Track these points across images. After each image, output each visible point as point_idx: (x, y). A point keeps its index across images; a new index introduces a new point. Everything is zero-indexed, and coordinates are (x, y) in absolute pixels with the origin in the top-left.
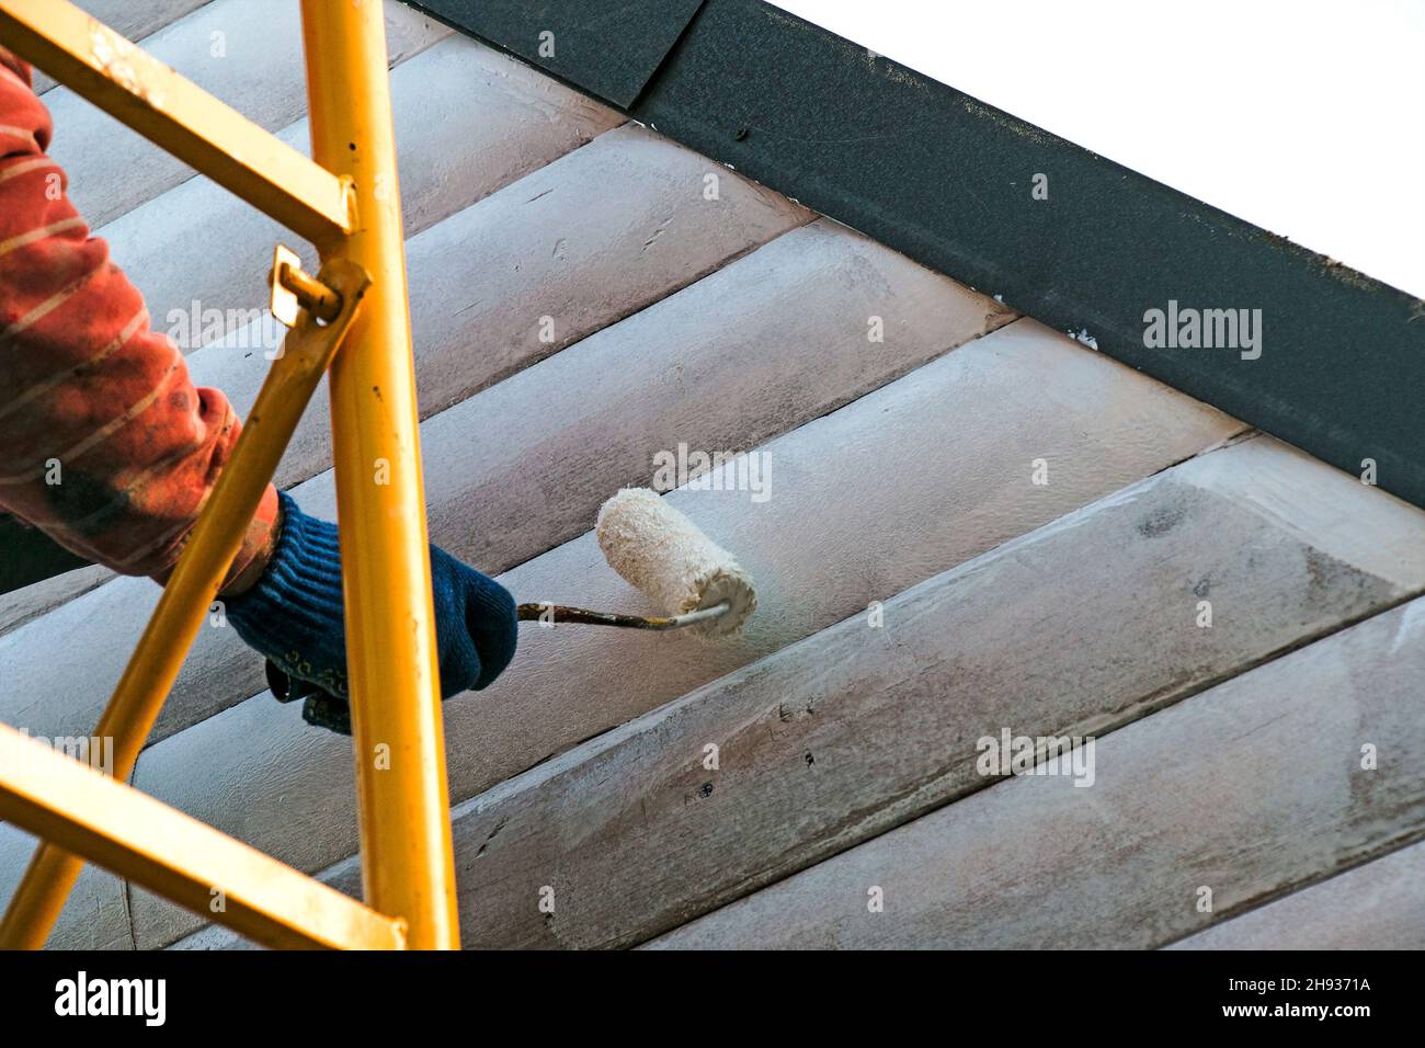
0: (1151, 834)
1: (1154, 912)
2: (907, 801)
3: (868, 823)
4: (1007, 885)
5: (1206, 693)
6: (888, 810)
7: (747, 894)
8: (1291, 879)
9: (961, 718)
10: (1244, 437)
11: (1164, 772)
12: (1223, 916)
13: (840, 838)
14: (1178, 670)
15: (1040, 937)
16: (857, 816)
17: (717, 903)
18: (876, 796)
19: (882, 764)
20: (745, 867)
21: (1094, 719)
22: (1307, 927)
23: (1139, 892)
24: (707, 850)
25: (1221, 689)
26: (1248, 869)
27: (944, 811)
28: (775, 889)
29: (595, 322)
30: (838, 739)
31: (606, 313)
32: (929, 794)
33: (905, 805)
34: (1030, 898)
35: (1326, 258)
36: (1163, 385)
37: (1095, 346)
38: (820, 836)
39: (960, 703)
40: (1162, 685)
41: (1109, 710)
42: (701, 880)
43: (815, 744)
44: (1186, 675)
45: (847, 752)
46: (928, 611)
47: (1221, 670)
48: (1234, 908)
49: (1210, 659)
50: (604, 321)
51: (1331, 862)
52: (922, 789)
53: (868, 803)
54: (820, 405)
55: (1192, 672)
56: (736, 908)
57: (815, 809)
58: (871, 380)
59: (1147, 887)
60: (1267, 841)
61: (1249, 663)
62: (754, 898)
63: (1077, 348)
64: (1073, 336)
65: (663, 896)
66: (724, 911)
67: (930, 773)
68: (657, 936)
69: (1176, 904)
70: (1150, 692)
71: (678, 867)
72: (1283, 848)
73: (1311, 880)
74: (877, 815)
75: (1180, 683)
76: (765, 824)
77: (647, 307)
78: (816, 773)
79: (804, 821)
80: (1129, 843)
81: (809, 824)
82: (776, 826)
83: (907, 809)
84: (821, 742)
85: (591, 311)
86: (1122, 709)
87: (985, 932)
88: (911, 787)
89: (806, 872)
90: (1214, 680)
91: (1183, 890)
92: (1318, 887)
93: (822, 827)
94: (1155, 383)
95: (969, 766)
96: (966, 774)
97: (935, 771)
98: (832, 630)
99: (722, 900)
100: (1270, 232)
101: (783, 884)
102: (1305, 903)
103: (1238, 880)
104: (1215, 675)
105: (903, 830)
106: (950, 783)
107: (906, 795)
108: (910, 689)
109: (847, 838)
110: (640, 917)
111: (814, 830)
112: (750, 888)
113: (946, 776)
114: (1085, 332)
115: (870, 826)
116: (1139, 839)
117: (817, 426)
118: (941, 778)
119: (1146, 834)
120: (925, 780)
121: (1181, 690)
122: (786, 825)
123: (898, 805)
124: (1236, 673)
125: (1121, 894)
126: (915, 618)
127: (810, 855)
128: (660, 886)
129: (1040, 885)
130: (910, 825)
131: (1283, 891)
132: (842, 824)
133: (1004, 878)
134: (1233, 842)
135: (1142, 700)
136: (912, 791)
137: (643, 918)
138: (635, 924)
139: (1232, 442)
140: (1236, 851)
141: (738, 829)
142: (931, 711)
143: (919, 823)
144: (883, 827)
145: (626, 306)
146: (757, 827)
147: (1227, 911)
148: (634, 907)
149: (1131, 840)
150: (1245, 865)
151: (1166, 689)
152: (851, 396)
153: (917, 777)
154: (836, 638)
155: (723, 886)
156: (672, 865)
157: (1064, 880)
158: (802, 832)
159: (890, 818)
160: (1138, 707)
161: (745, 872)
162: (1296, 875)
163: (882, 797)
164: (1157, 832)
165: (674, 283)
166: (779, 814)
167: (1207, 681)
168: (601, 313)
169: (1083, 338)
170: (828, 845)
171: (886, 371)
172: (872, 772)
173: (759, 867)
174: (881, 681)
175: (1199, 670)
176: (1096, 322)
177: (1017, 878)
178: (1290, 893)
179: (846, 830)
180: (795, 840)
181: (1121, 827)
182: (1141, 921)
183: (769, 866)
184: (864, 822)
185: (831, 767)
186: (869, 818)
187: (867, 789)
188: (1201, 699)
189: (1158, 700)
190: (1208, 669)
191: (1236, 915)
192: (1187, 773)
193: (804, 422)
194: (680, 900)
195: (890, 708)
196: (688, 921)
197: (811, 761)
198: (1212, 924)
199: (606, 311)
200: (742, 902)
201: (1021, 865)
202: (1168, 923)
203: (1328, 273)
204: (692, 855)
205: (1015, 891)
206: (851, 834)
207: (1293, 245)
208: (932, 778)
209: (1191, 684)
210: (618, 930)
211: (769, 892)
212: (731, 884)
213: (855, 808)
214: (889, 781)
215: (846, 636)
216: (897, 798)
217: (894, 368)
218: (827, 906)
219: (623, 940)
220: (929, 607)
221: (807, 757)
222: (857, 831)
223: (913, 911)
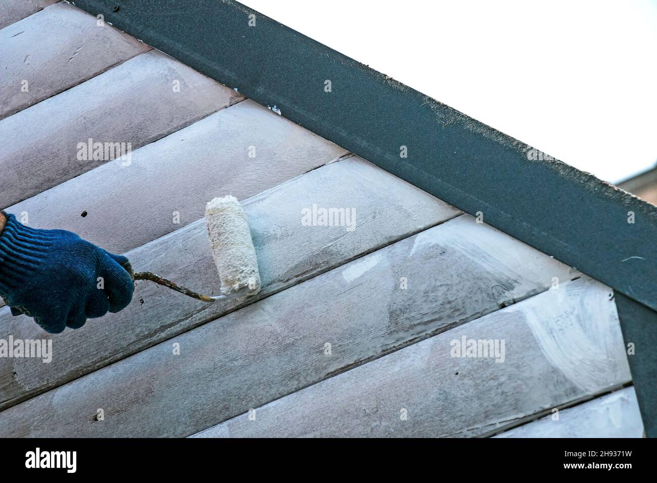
0: (298, 338)
1: (299, 373)
2: (187, 321)
3: (168, 331)
4: (232, 360)
5: (326, 273)
6: (178, 326)
7: (110, 364)
8: (361, 358)
9: (213, 284)
10: (346, 157)
11: (306, 309)
12: (330, 375)
13: (155, 338)
14: (313, 263)
15: (247, 385)
16: (163, 328)
17: (96, 368)
18: (172, 319)
19: (176, 304)
20: (110, 351)
21: (274, 285)
22: (367, 380)
23: (292, 364)
24: (91, 343)
25: (333, 272)
26: (343, 353)
27: (204, 326)
28: (124, 361)
29: (44, 95)
30: (156, 293)
31: (49, 91)
32: (197, 318)
33: (186, 323)
34: (243, 366)
35: (385, 75)
36: (310, 132)
37: (280, 113)
38: (146, 337)
39: (213, 277)
40: (306, 270)
41: (282, 281)
42: (88, 357)
43: (145, 294)
44: (317, 265)
45: (160, 298)
46: (199, 234)
47: (333, 263)
48: (335, 371)
49: (329, 258)
50: (48, 95)
51: (379, 351)
52: (194, 316)
53: (169, 322)
54: (151, 137)
55: (320, 264)
56: (104, 370)
57: (144, 325)
58: (175, 126)
59: (296, 362)
60: (351, 341)
61: (345, 260)
62: (113, 365)
63: (271, 114)
64: (270, 108)
65: (70, 364)
66: (99, 372)
67: (198, 309)
68: (66, 383)
69: (309, 369)
70: (301, 273)
71: (78, 351)
72: (358, 344)
73: (370, 359)
74: (173, 328)
75: (315, 269)
76: (120, 331)
77: (69, 88)
78: (145, 308)
79: (138, 330)
80: (289, 342)
81: (141, 332)
82: (125, 332)
83: (187, 325)
84: (148, 293)
85: (42, 90)
86: (287, 281)
87: (222, 382)
88: (189, 315)
89: (138, 354)
90: (330, 268)
91: (313, 363)
92: (373, 362)
93: (147, 333)
94: (307, 130)
95: (216, 306)
96: (215, 309)
97: (200, 308)
98: (155, 242)
99: (98, 366)
100: (360, 63)
101: (127, 359)
102: (367, 369)
103: (337, 359)
104: (330, 266)
105: (185, 334)
106: (207, 313)
107: (187, 319)
108: (190, 270)
109: (158, 338)
110: (59, 374)
111: (143, 335)
112: (111, 361)
113: (206, 310)
114: (275, 107)
115: (169, 333)
116: (293, 340)
117: (149, 147)
118: (203, 311)
119: (297, 337)
120: (195, 312)
121: (314, 272)
122: (130, 332)
123: (182, 323)
124: (340, 265)
125: (284, 365)
126: (194, 237)
127: (141, 346)
128: (69, 360)
129: (247, 361)
130: (188, 333)
131: (357, 364)
132: (156, 332)
133: (231, 357)
134: (336, 341)
135: (297, 276)
136: (189, 317)
137: (60, 375)
138: (56, 377)
139: (341, 159)
140: (337, 346)
141: (107, 333)
142: (200, 280)
143: (192, 332)
144: (175, 333)
145: (59, 88)
146: (116, 333)
147: (331, 373)
148: (56, 369)
149: (290, 340)
150: (340, 352)
151: (307, 271)
152: (166, 133)
153: (193, 310)
154: (156, 245)
155: (99, 360)
156: (75, 350)
157: (258, 358)
158: (137, 335)
159: (179, 329)
160: (295, 280)
161: (110, 353)
162: (363, 357)
163: (176, 319)
164: (302, 336)
165: (83, 78)
166: (126, 327)
167: (326, 268)
168: (47, 91)
169: (274, 109)
170: (149, 341)
171: (183, 122)
172: (171, 308)
173: (117, 351)
174: (176, 266)
175: (323, 263)
176: (281, 102)
177: (237, 357)
178: (361, 365)
179: (158, 335)
180: (134, 339)
181: (285, 334)
182: (292, 377)
183: (121, 351)
184: (166, 331)
185: (152, 305)
186: (169, 329)
187: (168, 316)
188: (324, 276)
189: (304, 276)
190: (327, 262)
191: (336, 375)
192: (316, 310)
193: (143, 145)
194: (78, 366)
195: (180, 278)
196: (82, 376)
197: (143, 302)
198: (325, 379)
199: (50, 90)
200: (108, 367)
201: (239, 351)
202: (305, 378)
203: (386, 83)
204: (85, 346)
205: (236, 363)
206: (160, 337)
207: (371, 69)
208: (199, 311)
209: (319, 269)
210: (48, 380)
211: (120, 363)
212: (102, 359)
213: (162, 324)
214: (178, 312)
215: (161, 244)
216: (183, 320)
217: (186, 121)
218: (147, 370)
219: (50, 385)
220: (200, 232)
221: (141, 300)
222: (163, 335)
223: (188, 372)
